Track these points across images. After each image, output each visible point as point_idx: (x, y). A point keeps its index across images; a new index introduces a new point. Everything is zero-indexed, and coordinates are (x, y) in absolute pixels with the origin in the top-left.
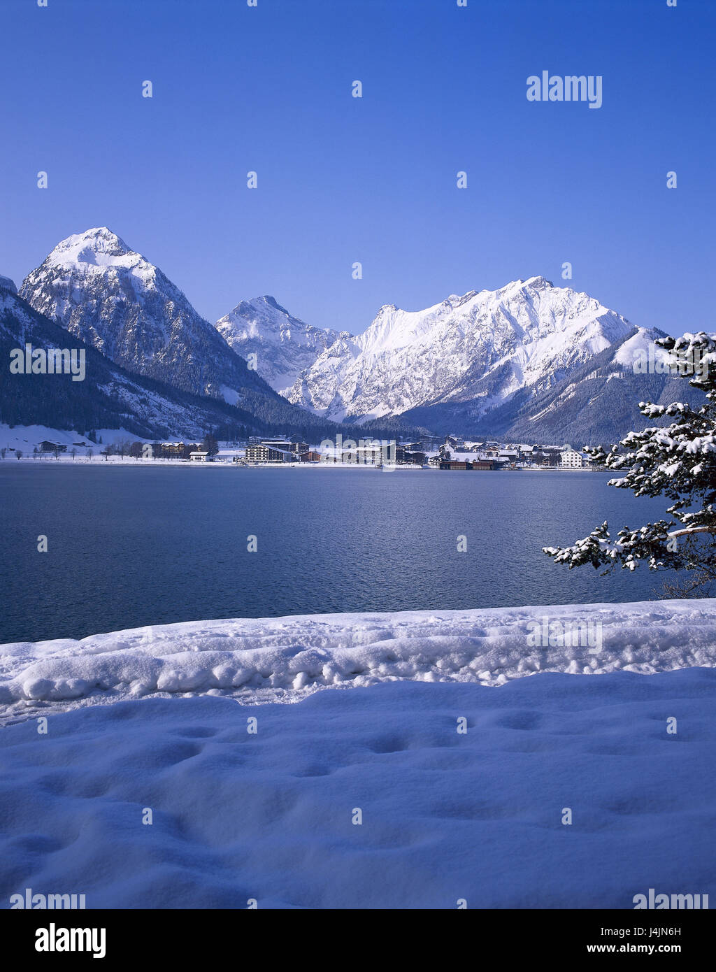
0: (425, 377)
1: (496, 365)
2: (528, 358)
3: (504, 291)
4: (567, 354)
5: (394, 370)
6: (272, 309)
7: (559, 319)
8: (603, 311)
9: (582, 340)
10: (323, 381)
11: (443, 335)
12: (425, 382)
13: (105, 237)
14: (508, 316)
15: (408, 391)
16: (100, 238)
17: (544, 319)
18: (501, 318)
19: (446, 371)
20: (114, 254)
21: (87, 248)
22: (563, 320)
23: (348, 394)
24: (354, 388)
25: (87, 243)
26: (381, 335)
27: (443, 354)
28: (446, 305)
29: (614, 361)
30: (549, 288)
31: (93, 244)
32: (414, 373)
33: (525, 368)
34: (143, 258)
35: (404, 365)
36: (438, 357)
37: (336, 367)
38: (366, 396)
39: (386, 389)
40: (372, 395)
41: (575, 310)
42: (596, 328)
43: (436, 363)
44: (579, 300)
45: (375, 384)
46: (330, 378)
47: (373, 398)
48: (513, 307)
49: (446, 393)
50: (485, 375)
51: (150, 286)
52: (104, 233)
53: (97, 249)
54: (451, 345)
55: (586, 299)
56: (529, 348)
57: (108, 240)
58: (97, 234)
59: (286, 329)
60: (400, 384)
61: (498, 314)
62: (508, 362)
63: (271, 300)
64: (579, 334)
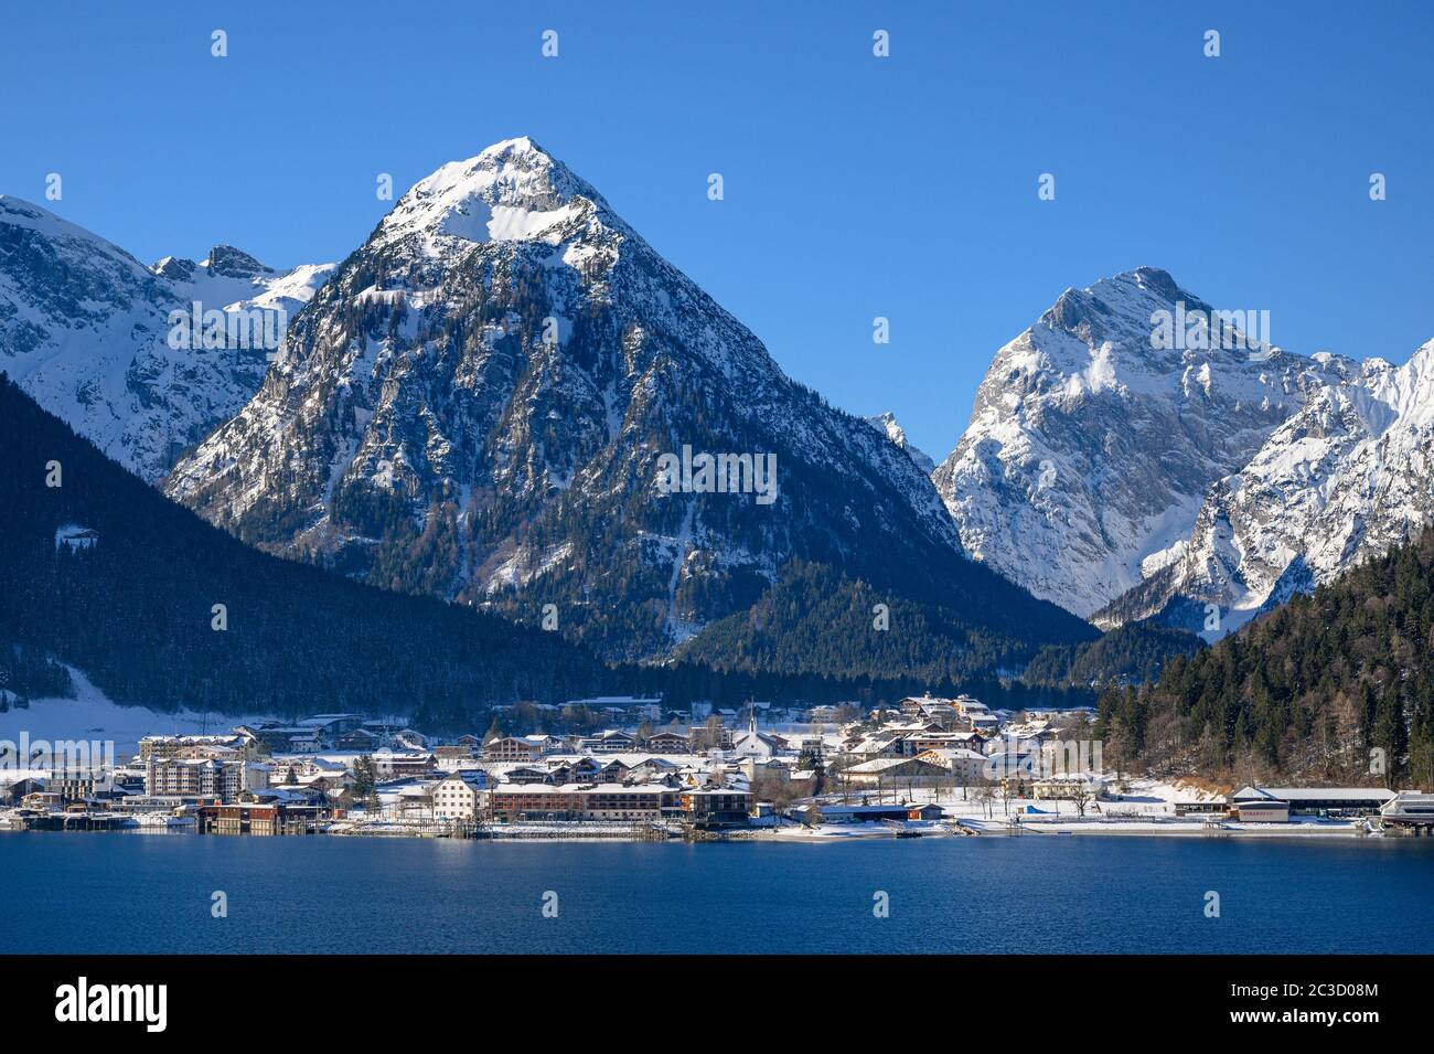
10: (1276, 510)
13: (520, 163)
20: (535, 205)
21: (472, 193)
25: (473, 183)
31: (489, 184)
37: (1314, 465)
46: (1294, 499)
51: (597, 288)
52: (519, 151)
53: (496, 196)
57: (527, 169)
58: (502, 159)
59: (1198, 362)
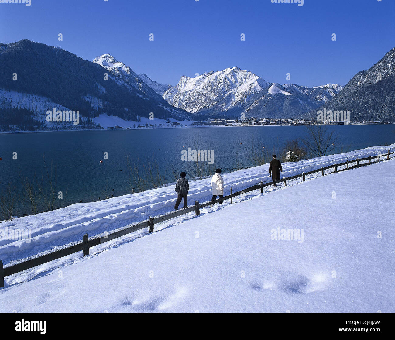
0: (202, 99)
1: (226, 95)
2: (236, 93)
3: (225, 71)
4: (249, 91)
5: (191, 97)
6: (146, 78)
7: (244, 80)
8: (257, 78)
9: (253, 87)
11: (207, 85)
12: (203, 101)
13: (109, 57)
14: (228, 79)
15: (197, 103)
16: (108, 58)
17: (239, 80)
18: (226, 80)
19: (210, 97)
20: (113, 63)
21: (104, 61)
22: (245, 81)
23: (176, 105)
24: (178, 103)
25: (103, 59)
26: (183, 86)
27: (208, 92)
28: (204, 76)
29: (268, 94)
30: (240, 71)
31: (106, 60)
32: (198, 98)
33: (235, 96)
34: (124, 64)
35: (194, 95)
36: (206, 92)
37: (170, 96)
38: (183, 105)
39: (190, 103)
40: (185, 105)
41: (248, 77)
42: (256, 83)
43: (205, 94)
44: (249, 74)
45: (186, 101)
47: (185, 106)
48: (229, 76)
49: (211, 104)
50: (223, 98)
51: (129, 73)
52: (109, 56)
53: (107, 61)
54: (209, 89)
55: (251, 74)
56: (235, 89)
57: (110, 58)
58: (107, 56)
60: (194, 101)
61: (225, 79)
62: (230, 94)
63: (145, 75)
64: (251, 85)
